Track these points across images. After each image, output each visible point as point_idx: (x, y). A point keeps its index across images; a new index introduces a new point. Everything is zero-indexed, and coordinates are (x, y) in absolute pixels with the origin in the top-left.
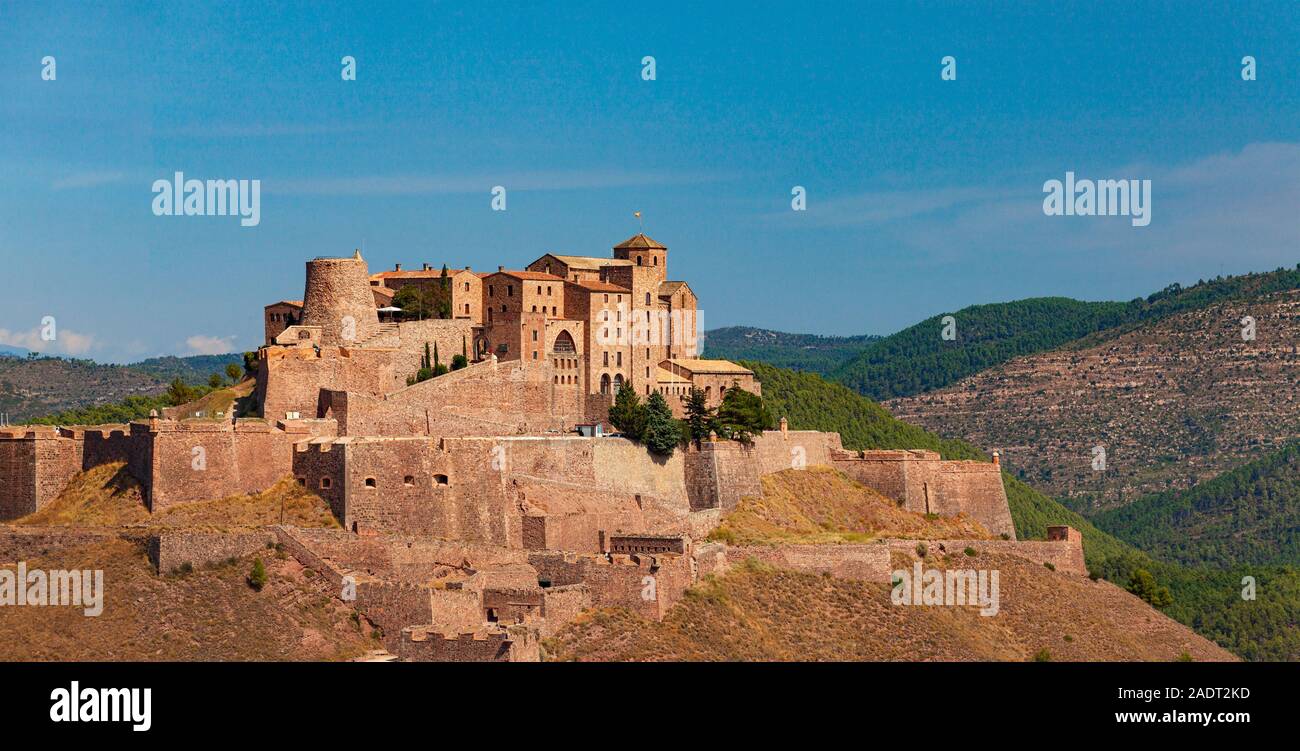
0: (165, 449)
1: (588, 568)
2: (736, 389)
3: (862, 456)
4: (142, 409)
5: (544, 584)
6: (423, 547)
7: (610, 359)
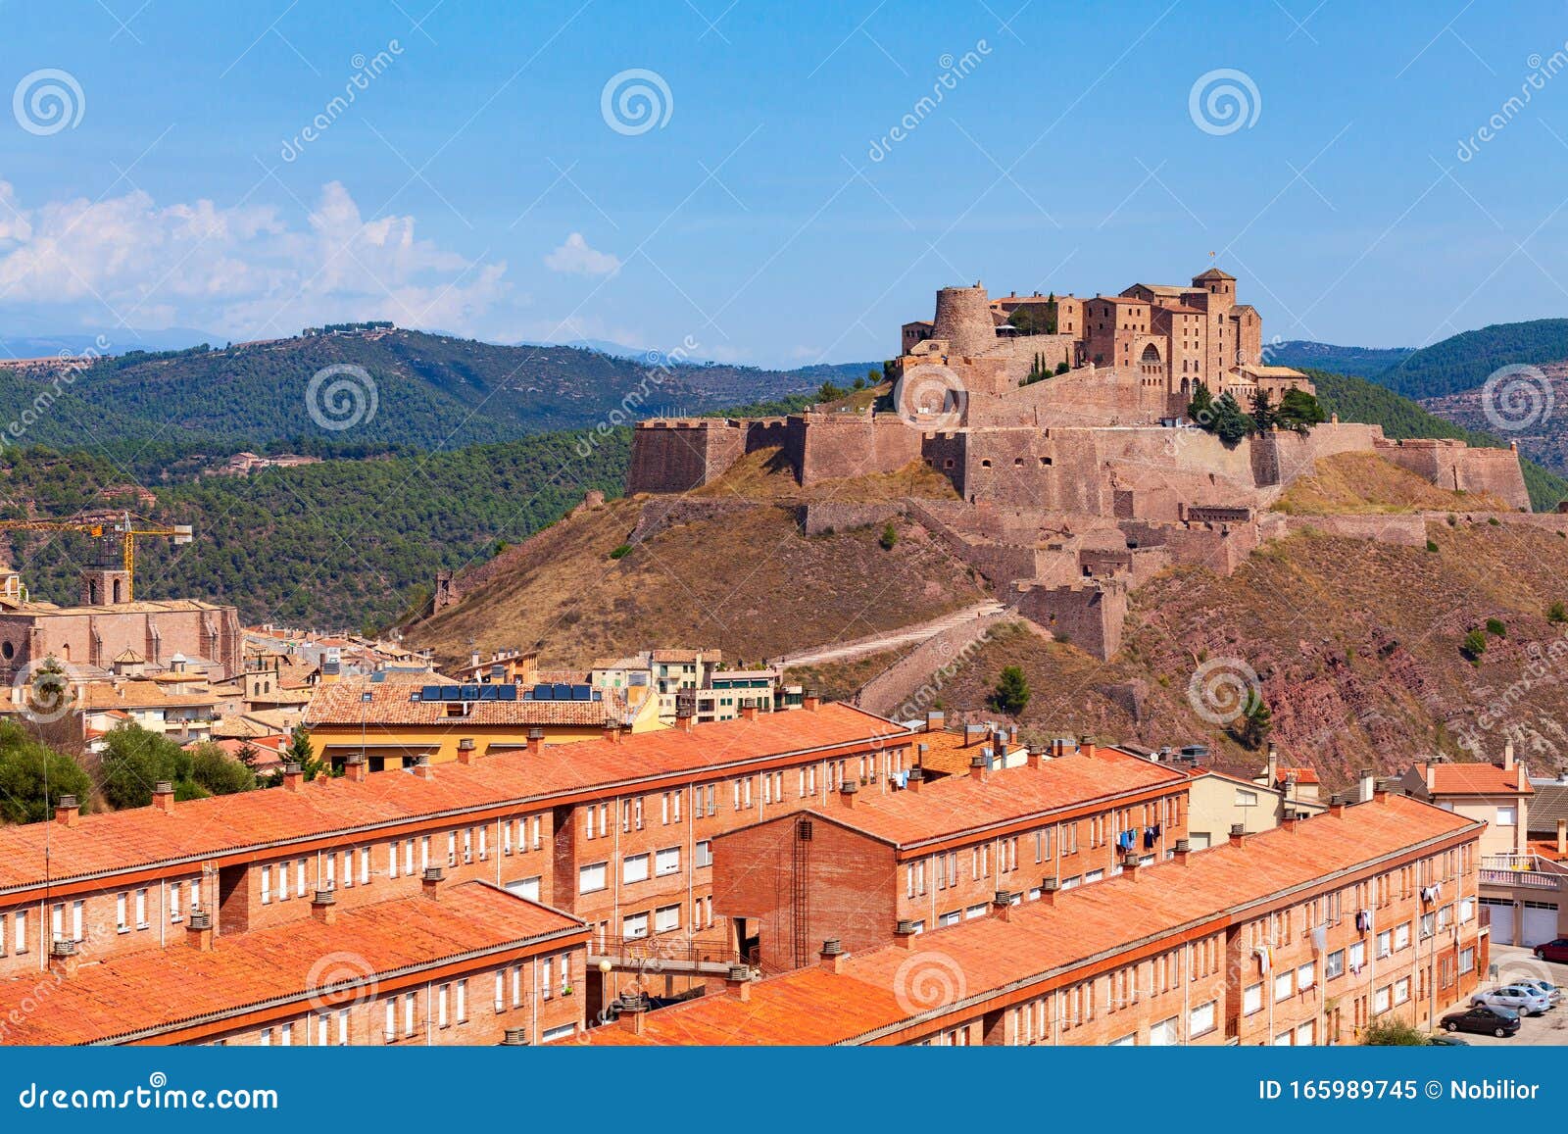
0: (816, 437)
1: (1169, 532)
2: (1294, 390)
3: (1400, 443)
4: (798, 405)
5: (1131, 546)
6: (1030, 515)
7: (1189, 366)
